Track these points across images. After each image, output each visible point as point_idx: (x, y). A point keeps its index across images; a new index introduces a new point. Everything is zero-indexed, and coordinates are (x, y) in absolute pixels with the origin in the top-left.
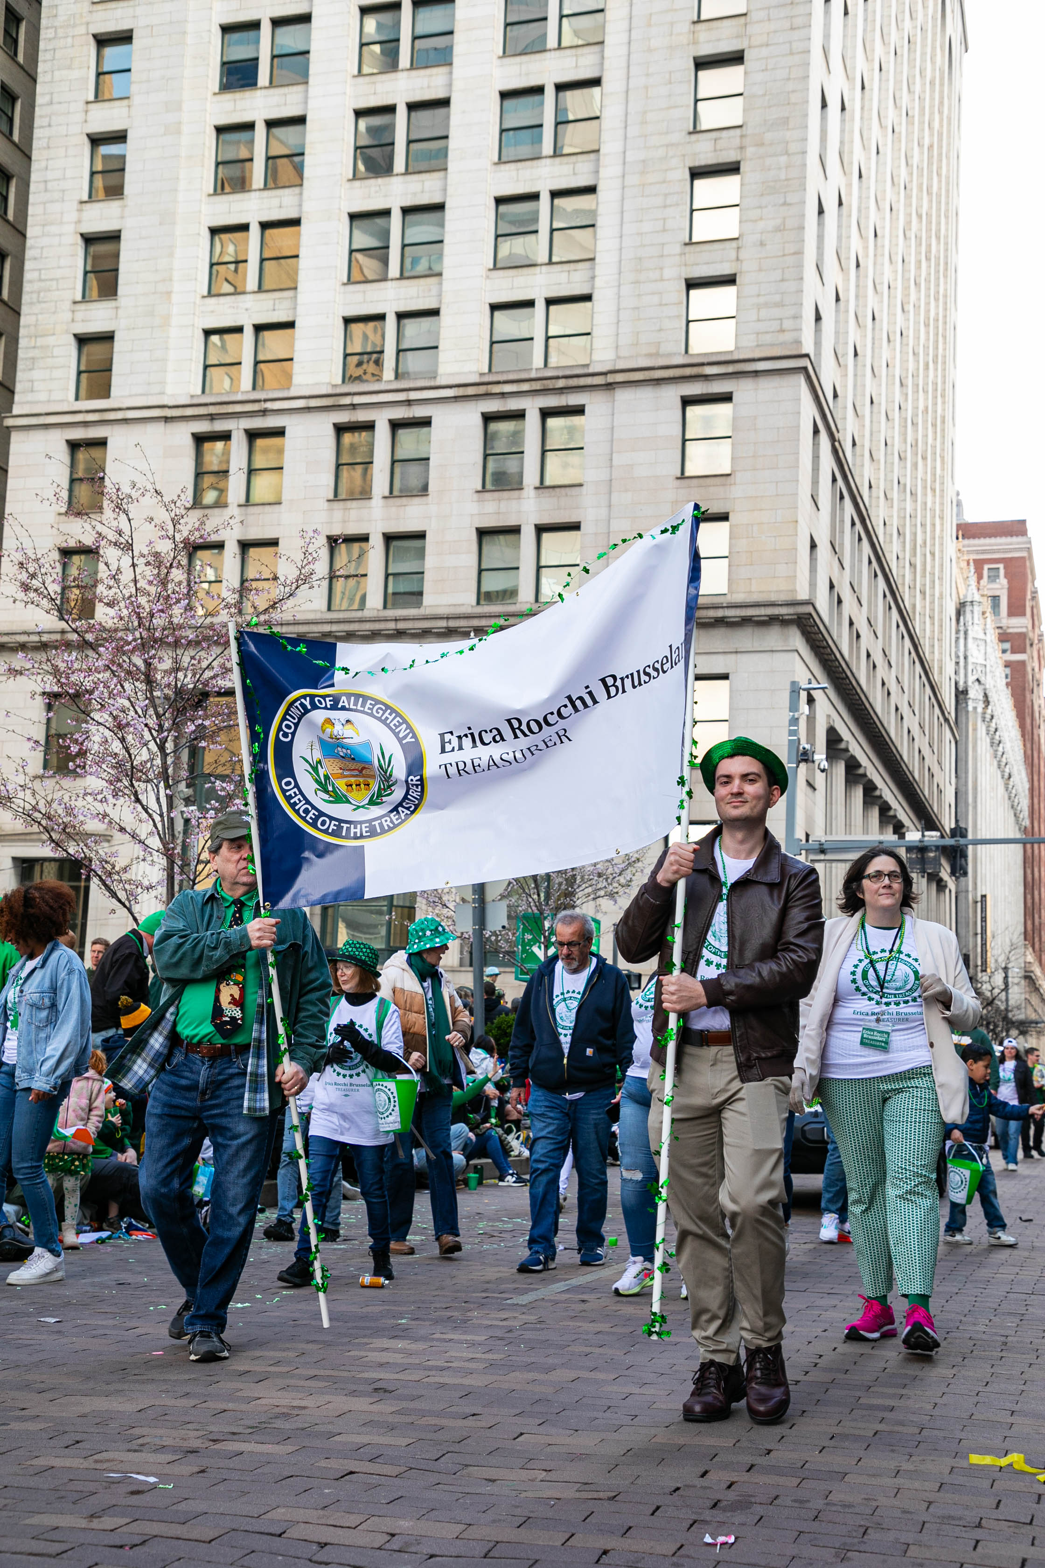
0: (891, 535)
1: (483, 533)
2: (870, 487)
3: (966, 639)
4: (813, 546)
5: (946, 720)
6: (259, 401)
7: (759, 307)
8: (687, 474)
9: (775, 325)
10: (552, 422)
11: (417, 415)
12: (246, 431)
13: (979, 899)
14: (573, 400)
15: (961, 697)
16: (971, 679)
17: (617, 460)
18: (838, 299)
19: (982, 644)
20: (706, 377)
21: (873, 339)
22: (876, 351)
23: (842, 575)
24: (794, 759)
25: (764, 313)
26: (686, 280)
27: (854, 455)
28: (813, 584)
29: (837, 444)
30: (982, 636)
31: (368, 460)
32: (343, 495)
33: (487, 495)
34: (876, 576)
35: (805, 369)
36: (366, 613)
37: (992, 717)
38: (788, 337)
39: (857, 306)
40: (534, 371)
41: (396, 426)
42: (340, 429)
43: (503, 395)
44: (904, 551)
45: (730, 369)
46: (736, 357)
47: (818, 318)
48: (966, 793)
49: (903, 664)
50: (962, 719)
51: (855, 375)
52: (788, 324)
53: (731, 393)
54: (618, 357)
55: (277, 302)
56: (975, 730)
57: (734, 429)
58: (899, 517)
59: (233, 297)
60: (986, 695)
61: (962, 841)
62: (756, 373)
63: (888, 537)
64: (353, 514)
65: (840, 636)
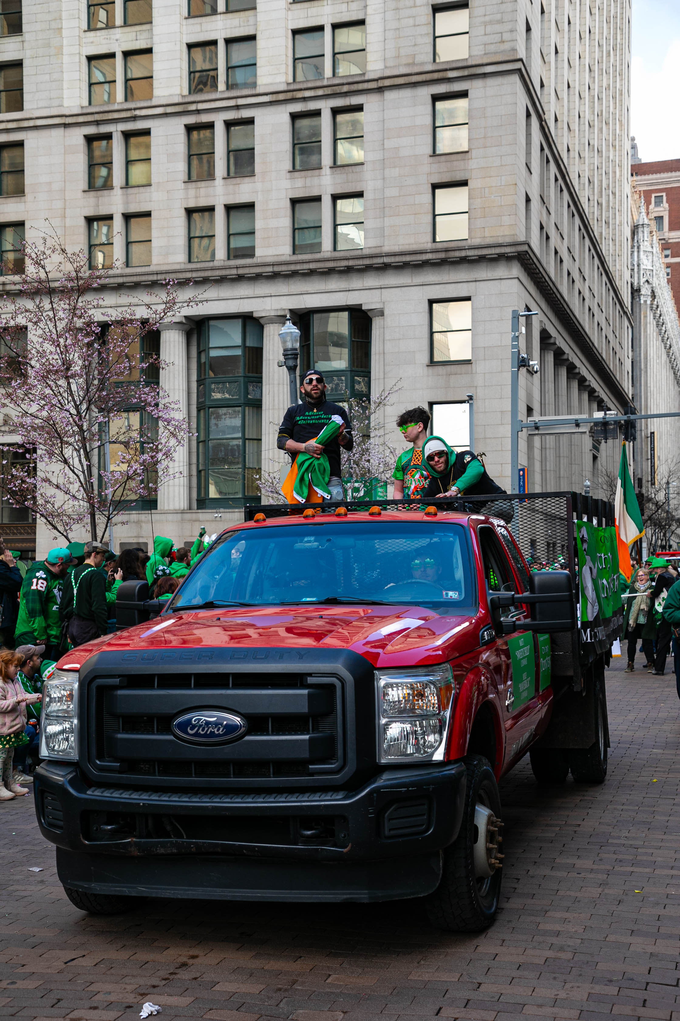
0: (584, 184)
1: (294, 202)
2: (568, 150)
3: (638, 252)
4: (528, 200)
5: (625, 313)
6: (130, 110)
7: (485, 24)
8: (438, 152)
9: (497, 38)
10: (341, 118)
11: (244, 116)
12: (123, 132)
13: (649, 435)
14: (355, 100)
15: (636, 294)
16: (643, 280)
17: (388, 144)
18: (543, 12)
19: (651, 254)
20: (449, 80)
21: (569, 38)
22: (572, 47)
23: (549, 219)
24: (516, 365)
25: (489, 29)
26: (433, 6)
27: (556, 127)
28: (528, 229)
29: (543, 123)
30: (650, 249)
31: (211, 151)
32: (194, 177)
33: (297, 174)
34: (573, 215)
35: (520, 70)
36: (216, 264)
37: (658, 306)
38: (507, 46)
39: (557, 15)
40: (326, 80)
41: (229, 124)
42: (189, 129)
43: (304, 99)
44: (594, 194)
45: (466, 72)
46: (470, 63)
47: (528, 29)
48: (640, 362)
49: (594, 277)
50: (636, 310)
51: (556, 68)
52: (506, 36)
53: (467, 91)
54: (386, 67)
55: (138, 33)
56: (646, 317)
57: (470, 117)
58: (589, 170)
59: (106, 31)
60: (653, 292)
61: (632, 417)
62: (485, 75)
63: (582, 186)
64: (203, 191)
65: (548, 263)
